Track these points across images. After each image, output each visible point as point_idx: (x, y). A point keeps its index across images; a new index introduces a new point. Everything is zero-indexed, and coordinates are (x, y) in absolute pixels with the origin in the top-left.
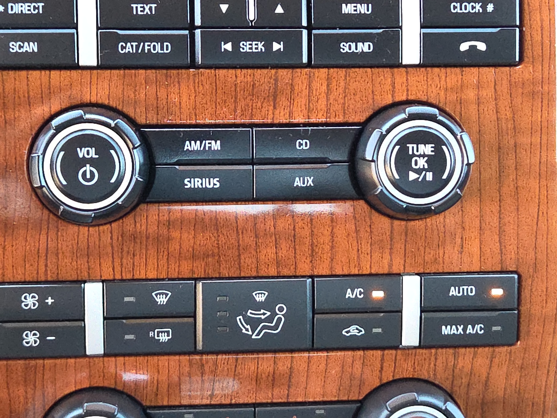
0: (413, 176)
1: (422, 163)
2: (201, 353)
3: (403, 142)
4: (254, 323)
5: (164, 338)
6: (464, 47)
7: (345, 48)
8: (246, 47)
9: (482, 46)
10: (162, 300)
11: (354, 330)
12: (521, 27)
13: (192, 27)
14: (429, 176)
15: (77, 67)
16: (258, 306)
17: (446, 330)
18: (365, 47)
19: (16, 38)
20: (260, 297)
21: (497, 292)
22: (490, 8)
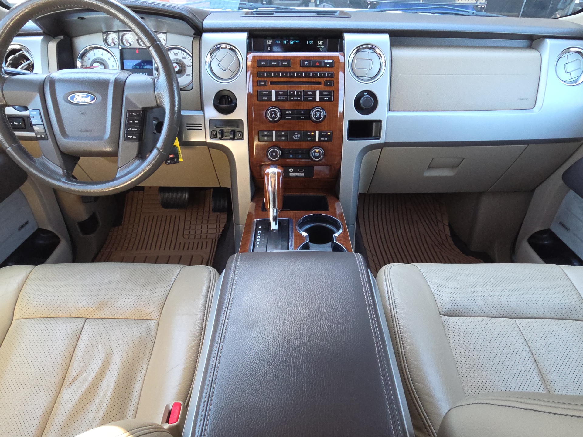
0: (317, 117)
1: (318, 115)
2: (289, 141)
3: (316, 112)
4: (295, 137)
5: (283, 139)
6: (325, 99)
7: (309, 99)
8: (295, 98)
9: (328, 99)
10: (283, 133)
11: (309, 139)
12: (333, 96)
13: (287, 95)
14: (319, 117)
15: (272, 101)
16: (296, 135)
17: (322, 139)
18: (311, 99)
19: (264, 97)
20: (296, 133)
21: (329, 134)
22: (329, 93)
